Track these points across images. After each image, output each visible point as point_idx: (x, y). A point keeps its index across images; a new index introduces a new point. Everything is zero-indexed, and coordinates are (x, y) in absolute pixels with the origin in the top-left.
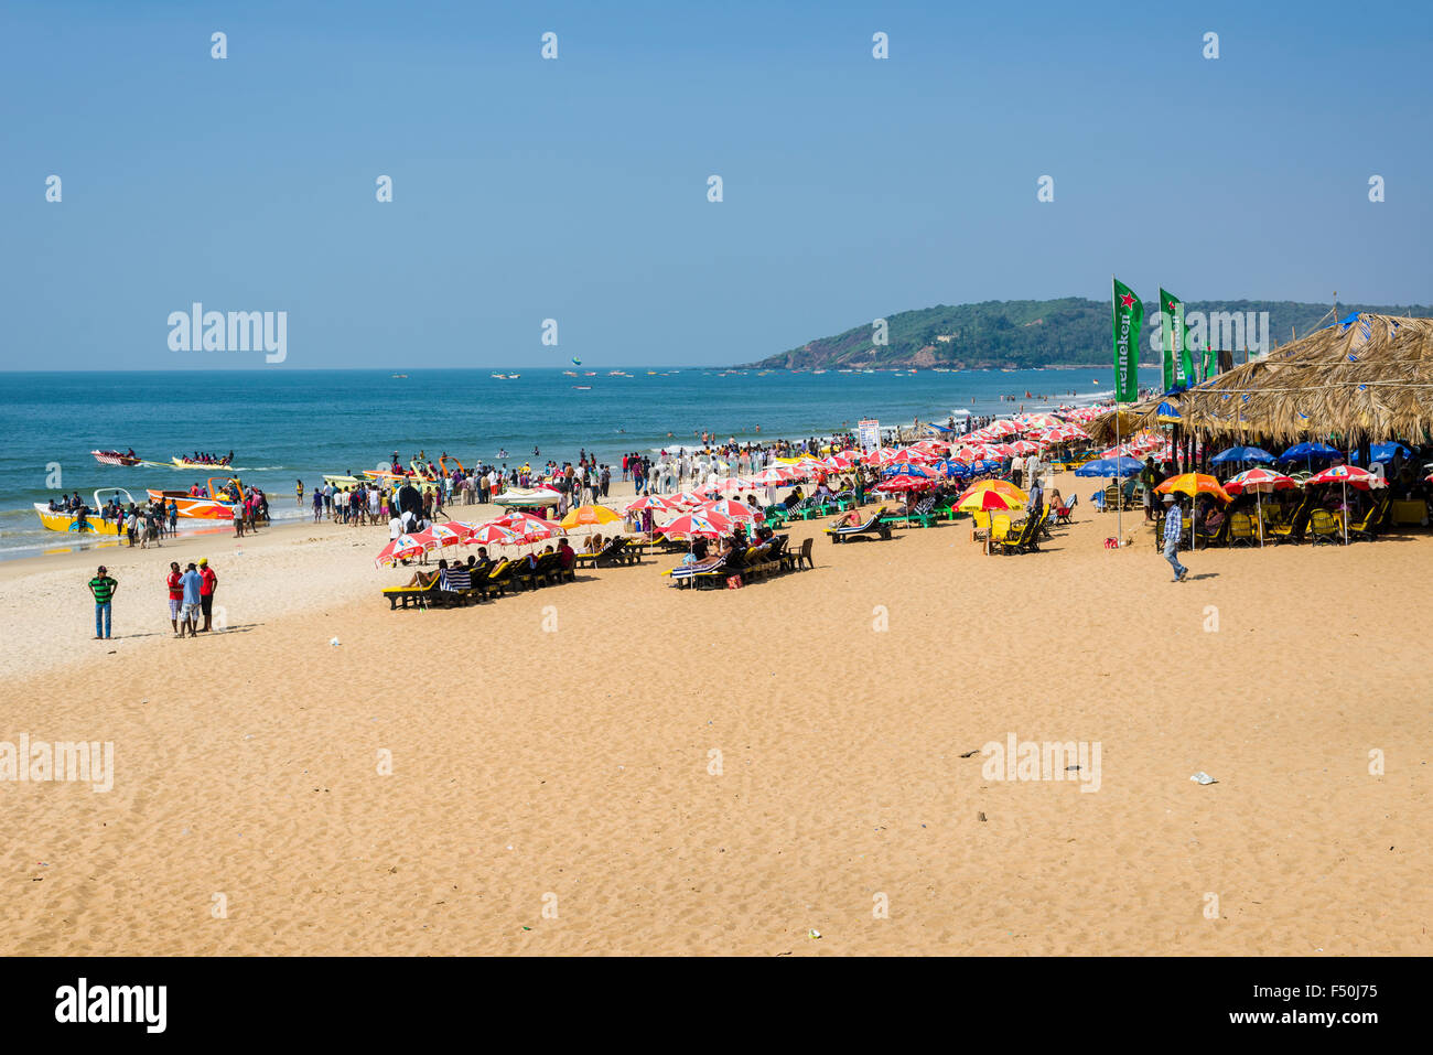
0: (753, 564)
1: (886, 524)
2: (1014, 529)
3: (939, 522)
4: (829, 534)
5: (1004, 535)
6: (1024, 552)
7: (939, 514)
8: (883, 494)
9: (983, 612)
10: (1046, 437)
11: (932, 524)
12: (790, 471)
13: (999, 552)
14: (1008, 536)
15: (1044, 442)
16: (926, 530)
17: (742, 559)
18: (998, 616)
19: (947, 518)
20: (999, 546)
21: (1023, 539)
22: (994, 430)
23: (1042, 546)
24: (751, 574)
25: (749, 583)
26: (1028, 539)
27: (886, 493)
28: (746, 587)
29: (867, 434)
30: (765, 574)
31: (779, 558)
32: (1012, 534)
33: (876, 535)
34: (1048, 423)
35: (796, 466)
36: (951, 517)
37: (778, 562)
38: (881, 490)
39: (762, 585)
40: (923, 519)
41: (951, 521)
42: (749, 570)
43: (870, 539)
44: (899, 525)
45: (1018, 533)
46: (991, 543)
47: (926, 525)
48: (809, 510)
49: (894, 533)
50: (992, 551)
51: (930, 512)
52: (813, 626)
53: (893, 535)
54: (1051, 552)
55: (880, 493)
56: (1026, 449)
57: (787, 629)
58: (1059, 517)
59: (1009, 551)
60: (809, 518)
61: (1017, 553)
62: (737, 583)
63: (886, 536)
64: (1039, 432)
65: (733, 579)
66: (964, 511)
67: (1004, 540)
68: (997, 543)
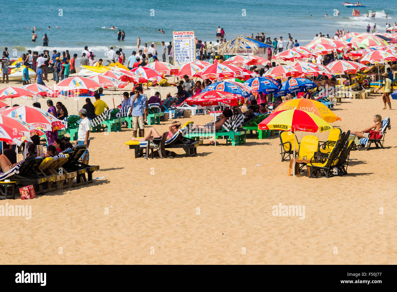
0: (49, 174)
1: (193, 140)
2: (322, 151)
3: (247, 141)
4: (132, 147)
5: (310, 156)
6: (331, 175)
7: (248, 132)
8: (193, 109)
9: (282, 234)
10: (366, 58)
11: (241, 141)
12: (96, 80)
13: (305, 173)
14: (315, 158)
15: (364, 63)
16: (233, 147)
17: (36, 168)
18: (296, 239)
19: (256, 136)
20: (305, 168)
21: (331, 161)
22: (314, 48)
23: (350, 169)
24: (45, 184)
25: (42, 194)
26: (336, 162)
27: (196, 108)
28: (40, 198)
29: (182, 45)
30: (61, 185)
31: (76, 169)
32: (319, 156)
33: (180, 151)
34: (372, 43)
35: (103, 75)
36: (260, 136)
37: (75, 174)
38: (191, 104)
39: (56, 197)
40: (231, 136)
41: (260, 140)
42: (43, 180)
43: (174, 155)
44: (205, 142)
45: (326, 155)
46: (297, 164)
47: (233, 143)
48: (113, 122)
49: (200, 149)
50: (298, 171)
51: (239, 129)
52: (105, 240)
53: (198, 152)
54: (358, 176)
55: (189, 108)
56: (345, 69)
57: (77, 242)
58: (371, 141)
59: (315, 173)
60: (113, 130)
61: (324, 175)
62: (30, 193)
63: (192, 152)
64: (361, 52)
65: (26, 189)
66: (273, 129)
67: (311, 162)
68: (304, 164)
